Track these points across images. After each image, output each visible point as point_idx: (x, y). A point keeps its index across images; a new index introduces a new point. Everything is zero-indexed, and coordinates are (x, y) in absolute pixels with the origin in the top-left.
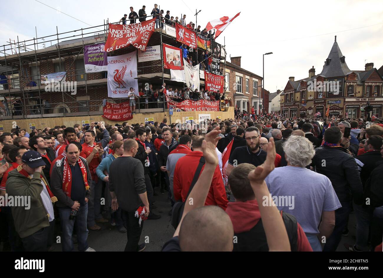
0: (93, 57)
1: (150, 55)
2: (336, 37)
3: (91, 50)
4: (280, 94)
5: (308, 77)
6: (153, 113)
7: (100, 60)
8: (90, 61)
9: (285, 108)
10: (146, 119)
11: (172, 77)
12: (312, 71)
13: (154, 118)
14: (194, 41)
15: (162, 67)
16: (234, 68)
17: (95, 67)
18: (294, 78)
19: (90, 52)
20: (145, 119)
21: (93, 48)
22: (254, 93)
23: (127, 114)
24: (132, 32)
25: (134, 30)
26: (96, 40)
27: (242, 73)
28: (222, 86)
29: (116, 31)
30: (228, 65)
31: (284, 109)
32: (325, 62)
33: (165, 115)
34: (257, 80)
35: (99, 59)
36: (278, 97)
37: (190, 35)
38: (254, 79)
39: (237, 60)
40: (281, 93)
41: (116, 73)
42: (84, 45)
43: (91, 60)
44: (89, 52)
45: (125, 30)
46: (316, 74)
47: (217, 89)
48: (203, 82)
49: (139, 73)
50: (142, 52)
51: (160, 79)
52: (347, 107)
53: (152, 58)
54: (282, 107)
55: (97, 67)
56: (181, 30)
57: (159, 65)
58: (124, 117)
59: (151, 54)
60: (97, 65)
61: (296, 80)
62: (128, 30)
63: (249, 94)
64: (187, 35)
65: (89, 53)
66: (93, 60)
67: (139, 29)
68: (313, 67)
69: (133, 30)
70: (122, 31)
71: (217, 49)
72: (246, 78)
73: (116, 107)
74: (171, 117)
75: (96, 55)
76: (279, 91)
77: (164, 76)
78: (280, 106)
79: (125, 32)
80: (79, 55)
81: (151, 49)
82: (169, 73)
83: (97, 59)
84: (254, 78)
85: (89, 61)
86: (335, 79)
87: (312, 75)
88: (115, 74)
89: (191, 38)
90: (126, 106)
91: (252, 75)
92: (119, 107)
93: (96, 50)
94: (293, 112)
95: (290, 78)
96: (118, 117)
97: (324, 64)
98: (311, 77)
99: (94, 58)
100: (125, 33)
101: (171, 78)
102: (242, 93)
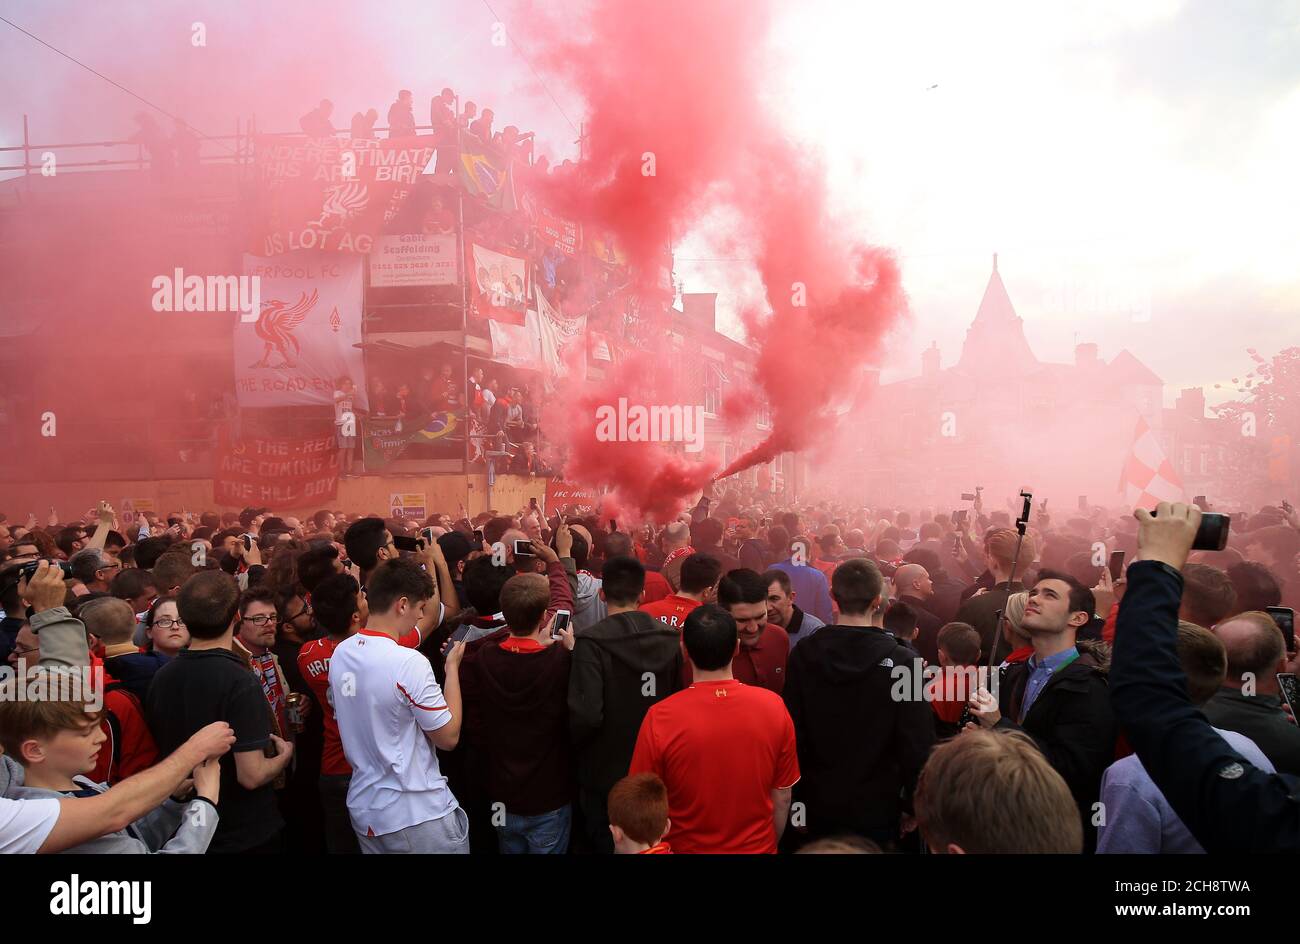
1: (417, 266)
2: (995, 256)
5: (921, 373)
6: (421, 475)
10: (397, 500)
11: (496, 349)
12: (932, 355)
13: (427, 495)
14: (572, 232)
15: (461, 311)
18: (878, 373)
20: (393, 497)
23: (318, 482)
27: (720, 350)
30: (679, 323)
32: (968, 331)
33: (470, 486)
39: (703, 303)
46: (943, 367)
49: (368, 328)
50: (387, 252)
51: (455, 352)
53: (424, 274)
57: (450, 305)
58: (309, 492)
59: (420, 262)
68: (934, 342)
72: (736, 369)
73: (271, 452)
74: (492, 494)
77: (468, 345)
81: (419, 244)
82: (486, 334)
87: (932, 370)
89: (562, 219)
90: (313, 447)
92: (285, 453)
98: (927, 375)
101: (495, 354)
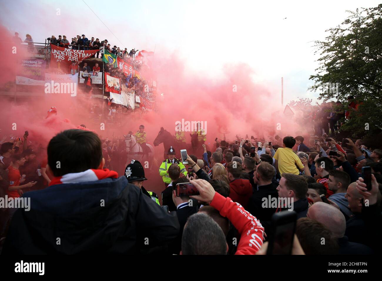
3: (26, 63)
7: (37, 75)
14: (132, 73)
15: (102, 90)
17: (29, 80)
21: (29, 62)
24: (74, 56)
25: (76, 54)
29: (58, 52)
35: (35, 73)
37: (128, 67)
45: (67, 52)
48: (138, 105)
55: (32, 80)
56: (121, 63)
57: (100, 89)
62: (69, 52)
64: (126, 67)
67: (81, 55)
70: (63, 53)
75: (32, 69)
79: (67, 54)
82: (109, 95)
89: (129, 70)
93: (33, 64)
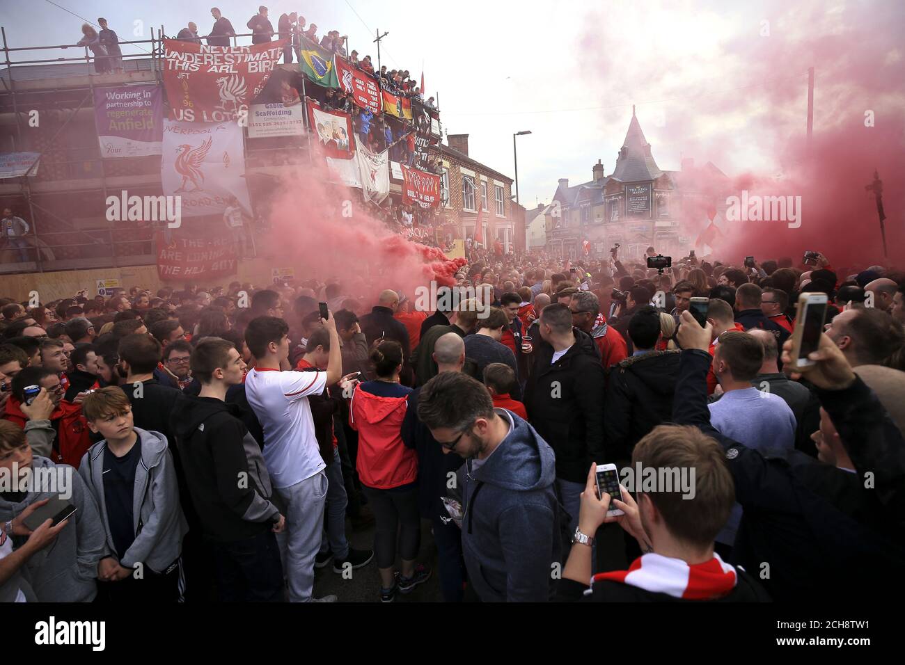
0: (123, 119)
1: (278, 123)
2: (634, 107)
3: (115, 101)
4: (545, 211)
5: (592, 180)
7: (144, 127)
8: (115, 127)
9: (555, 240)
10: (276, 272)
12: (599, 168)
13: (295, 268)
14: (376, 99)
16: (458, 158)
17: (129, 144)
18: (567, 180)
19: (113, 105)
20: (273, 271)
21: (121, 96)
22: (498, 211)
23: (221, 262)
24: (226, 63)
25: (229, 57)
26: (131, 76)
27: (472, 170)
28: (437, 197)
29: (183, 57)
30: (446, 153)
31: (554, 242)
32: (619, 153)
34: (502, 184)
35: (141, 125)
36: (541, 219)
37: (365, 83)
38: (496, 182)
39: (460, 141)
40: (547, 209)
41: (182, 152)
42: (95, 86)
43: (117, 125)
44: (108, 106)
45: (205, 55)
46: (606, 175)
47: (426, 202)
48: (398, 188)
49: (249, 165)
50: (258, 116)
52: (659, 236)
53: (283, 129)
54: (548, 238)
55: (135, 143)
58: (214, 267)
59: (279, 121)
60: (135, 139)
61: (571, 185)
62: (213, 54)
63: (488, 212)
64: (360, 85)
65: (111, 109)
66: (122, 126)
67: (243, 58)
68: (600, 161)
69: (226, 58)
70: (196, 57)
71: (423, 118)
72: (481, 181)
75: (132, 113)
76: (541, 207)
78: (545, 237)
79: (206, 60)
80: (81, 109)
81: (278, 109)
83: (136, 125)
84: (496, 179)
85: (111, 127)
86: (638, 185)
87: (599, 177)
88: (180, 153)
89: (369, 91)
91: (492, 174)
92: (202, 246)
93: (131, 100)
94: (569, 248)
95: (560, 181)
96: (199, 270)
97: (617, 156)
98: (596, 180)
99: (125, 121)
100: (206, 63)
102: (476, 210)
